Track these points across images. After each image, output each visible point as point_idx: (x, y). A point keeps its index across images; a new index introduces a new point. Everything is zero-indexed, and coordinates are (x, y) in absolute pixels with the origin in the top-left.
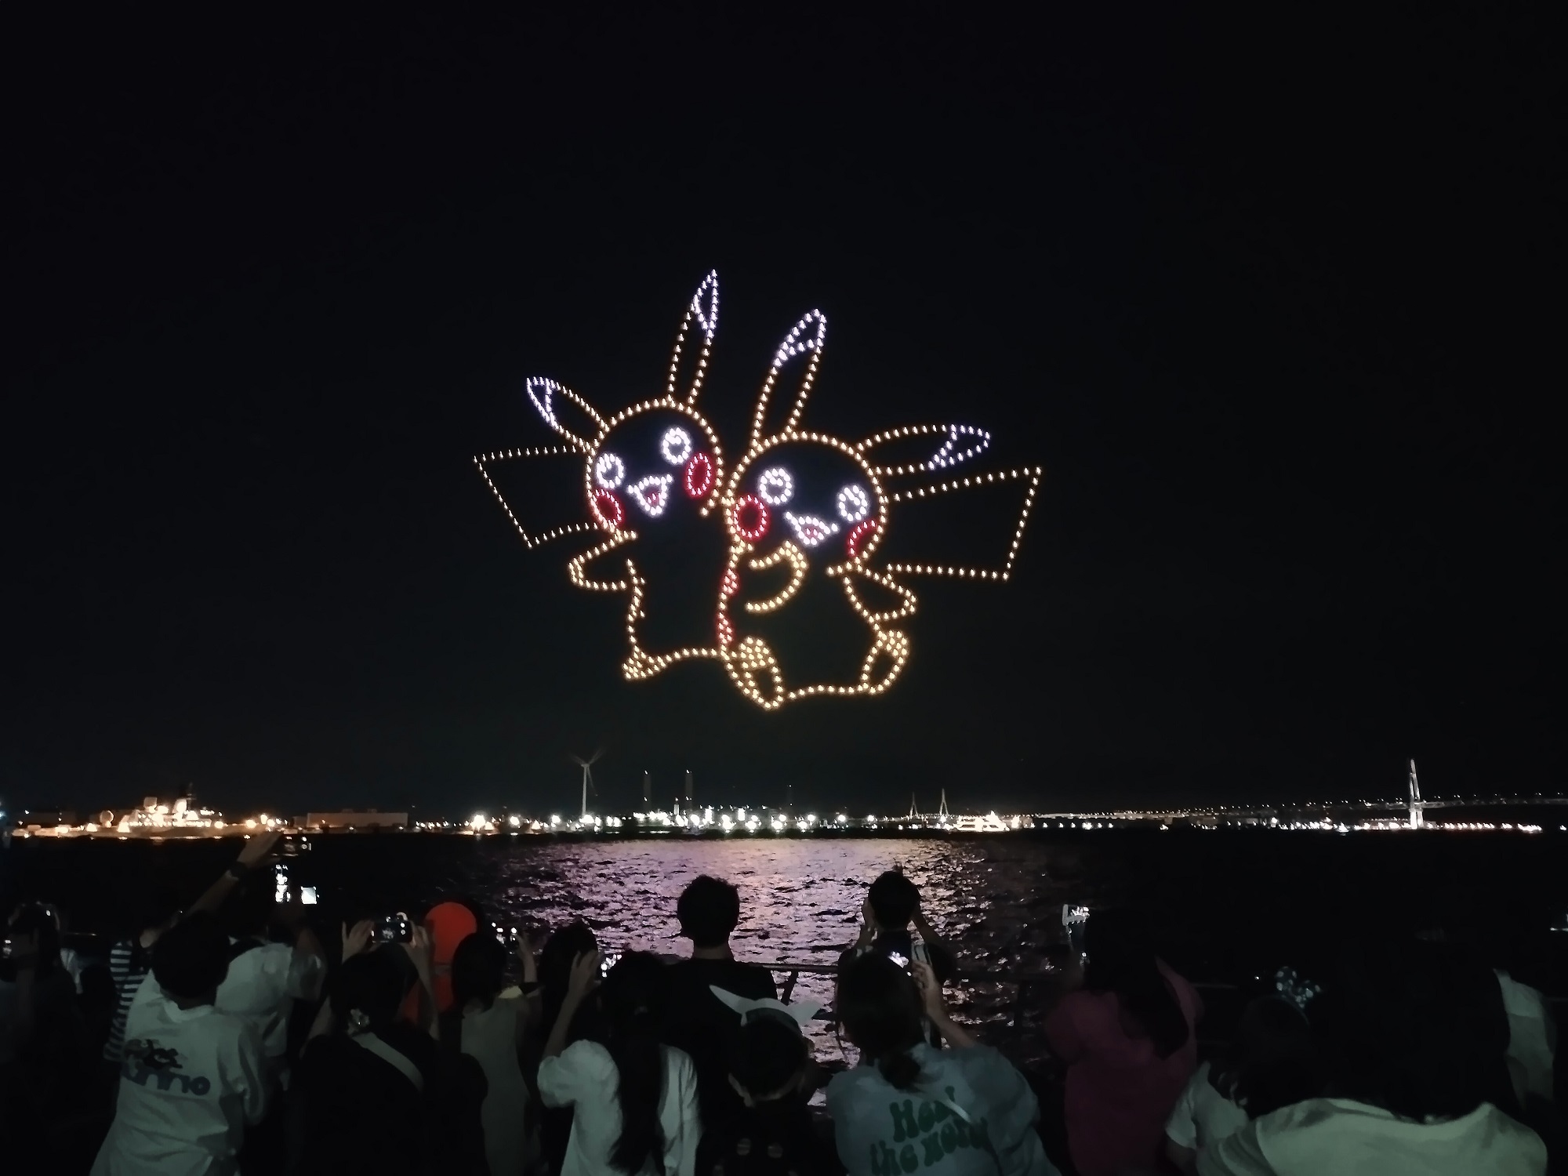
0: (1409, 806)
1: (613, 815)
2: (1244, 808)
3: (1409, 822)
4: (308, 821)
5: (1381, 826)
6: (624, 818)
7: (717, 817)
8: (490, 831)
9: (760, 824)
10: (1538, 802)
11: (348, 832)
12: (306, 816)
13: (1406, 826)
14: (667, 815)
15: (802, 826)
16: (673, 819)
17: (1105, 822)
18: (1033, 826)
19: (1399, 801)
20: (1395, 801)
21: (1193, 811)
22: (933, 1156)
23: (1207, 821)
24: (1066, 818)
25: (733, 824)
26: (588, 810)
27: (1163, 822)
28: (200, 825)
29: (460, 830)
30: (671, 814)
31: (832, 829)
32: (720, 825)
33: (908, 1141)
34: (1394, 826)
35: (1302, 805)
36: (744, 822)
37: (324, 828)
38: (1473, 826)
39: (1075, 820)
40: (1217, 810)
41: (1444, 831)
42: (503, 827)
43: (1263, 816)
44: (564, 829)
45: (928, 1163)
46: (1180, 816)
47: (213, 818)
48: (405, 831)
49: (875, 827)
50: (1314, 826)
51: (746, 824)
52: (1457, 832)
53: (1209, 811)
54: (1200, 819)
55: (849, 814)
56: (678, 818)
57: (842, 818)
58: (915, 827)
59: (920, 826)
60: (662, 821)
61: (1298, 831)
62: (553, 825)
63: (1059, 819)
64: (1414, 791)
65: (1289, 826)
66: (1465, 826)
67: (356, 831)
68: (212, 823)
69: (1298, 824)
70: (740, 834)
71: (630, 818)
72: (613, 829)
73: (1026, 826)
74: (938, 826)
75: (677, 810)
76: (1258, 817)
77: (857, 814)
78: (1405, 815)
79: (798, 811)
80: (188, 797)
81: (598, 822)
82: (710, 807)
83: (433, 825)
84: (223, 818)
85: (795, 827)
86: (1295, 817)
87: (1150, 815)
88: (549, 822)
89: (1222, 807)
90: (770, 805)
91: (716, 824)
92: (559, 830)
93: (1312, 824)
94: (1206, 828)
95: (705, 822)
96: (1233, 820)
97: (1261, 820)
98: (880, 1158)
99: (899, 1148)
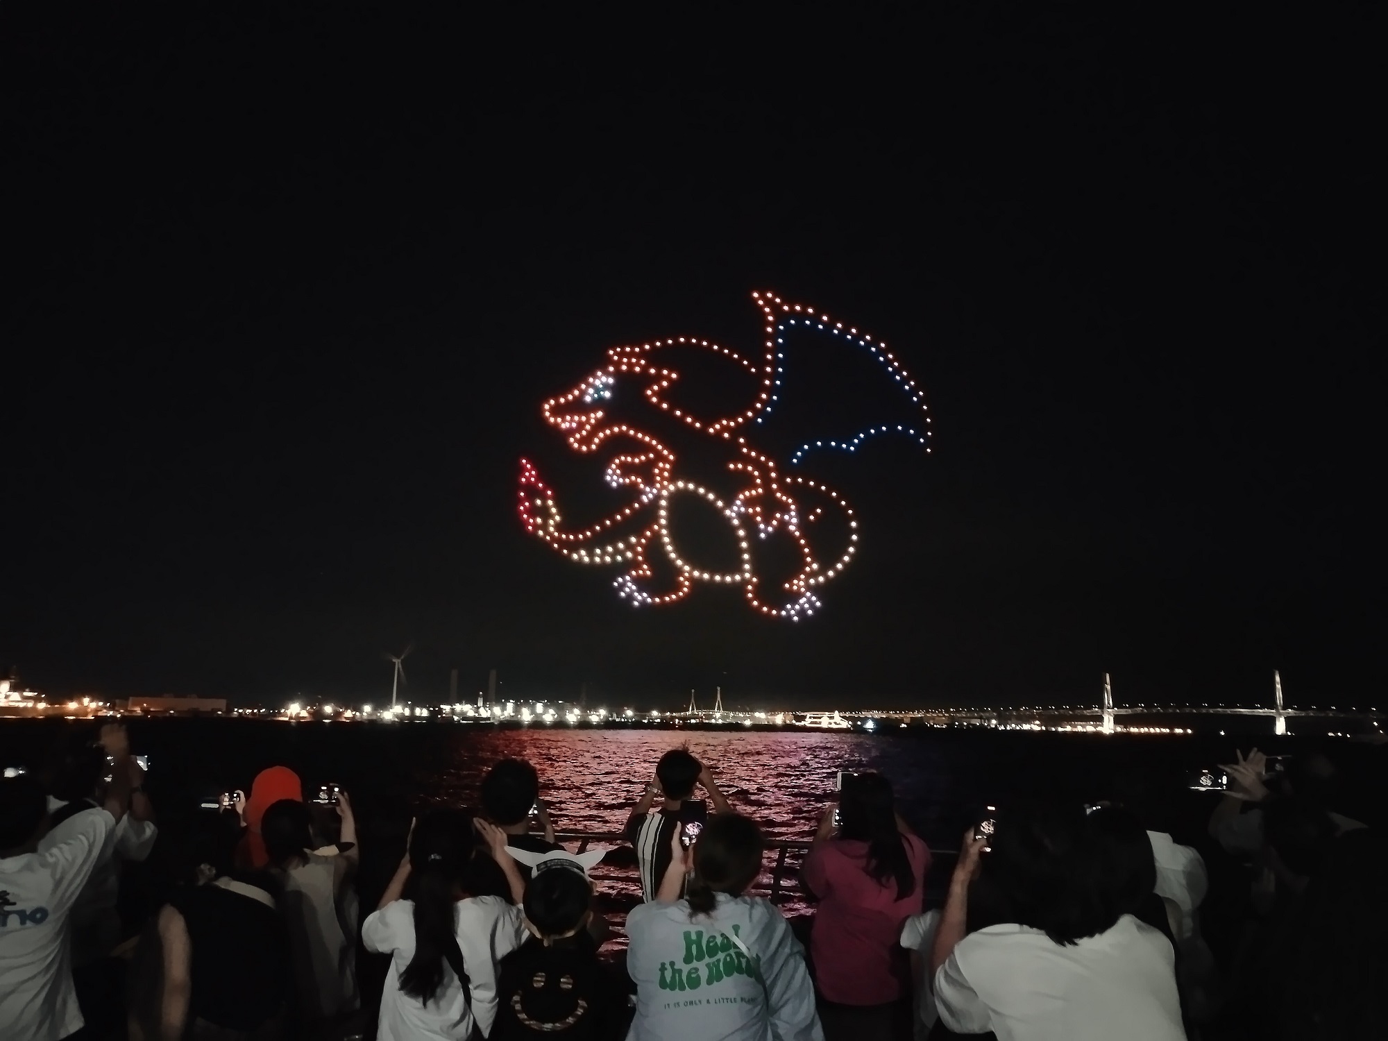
0: (1103, 712)
1: (422, 706)
2: (970, 710)
3: (1102, 726)
4: (130, 703)
5: (1080, 729)
7: (517, 709)
8: (304, 718)
9: (556, 716)
10: (1204, 711)
11: (168, 715)
12: (127, 699)
13: (1099, 729)
14: (471, 707)
15: (594, 718)
16: (477, 712)
18: (794, 722)
19: (1096, 707)
20: (1091, 708)
21: (928, 712)
22: (714, 978)
23: (938, 720)
25: (532, 716)
26: (399, 701)
27: (902, 721)
28: (22, 705)
29: (276, 716)
30: (475, 706)
31: (621, 722)
32: (519, 716)
33: (695, 964)
34: (1090, 729)
35: (1017, 709)
36: (542, 714)
37: (146, 711)
38: (1152, 730)
40: (947, 711)
41: (1129, 734)
42: (317, 715)
43: (984, 718)
44: (374, 717)
45: (709, 982)
46: (917, 716)
47: (37, 699)
48: (224, 716)
49: (659, 720)
50: (1026, 727)
51: (544, 716)
52: (1140, 734)
53: (941, 713)
54: (933, 718)
55: (636, 709)
56: (482, 711)
57: (630, 713)
58: (693, 721)
59: (698, 721)
60: (467, 712)
61: (1013, 731)
62: (365, 714)
64: (1108, 699)
65: (1005, 727)
66: (1146, 730)
67: (175, 715)
68: (35, 704)
69: (1013, 725)
70: (537, 725)
71: (437, 709)
72: (420, 718)
73: (788, 722)
74: (713, 721)
75: (480, 703)
76: (981, 718)
77: (642, 709)
78: (1099, 719)
79: (590, 706)
80: (11, 679)
81: (407, 712)
82: (511, 701)
83: (250, 711)
84: (47, 700)
85: (587, 720)
86: (1010, 720)
87: (892, 715)
88: (361, 711)
89: (952, 710)
90: (565, 701)
91: (516, 715)
92: (370, 718)
93: (1024, 725)
94: (938, 726)
95: (506, 713)
96: (960, 720)
97: (983, 721)
98: (668, 975)
99: (686, 968)
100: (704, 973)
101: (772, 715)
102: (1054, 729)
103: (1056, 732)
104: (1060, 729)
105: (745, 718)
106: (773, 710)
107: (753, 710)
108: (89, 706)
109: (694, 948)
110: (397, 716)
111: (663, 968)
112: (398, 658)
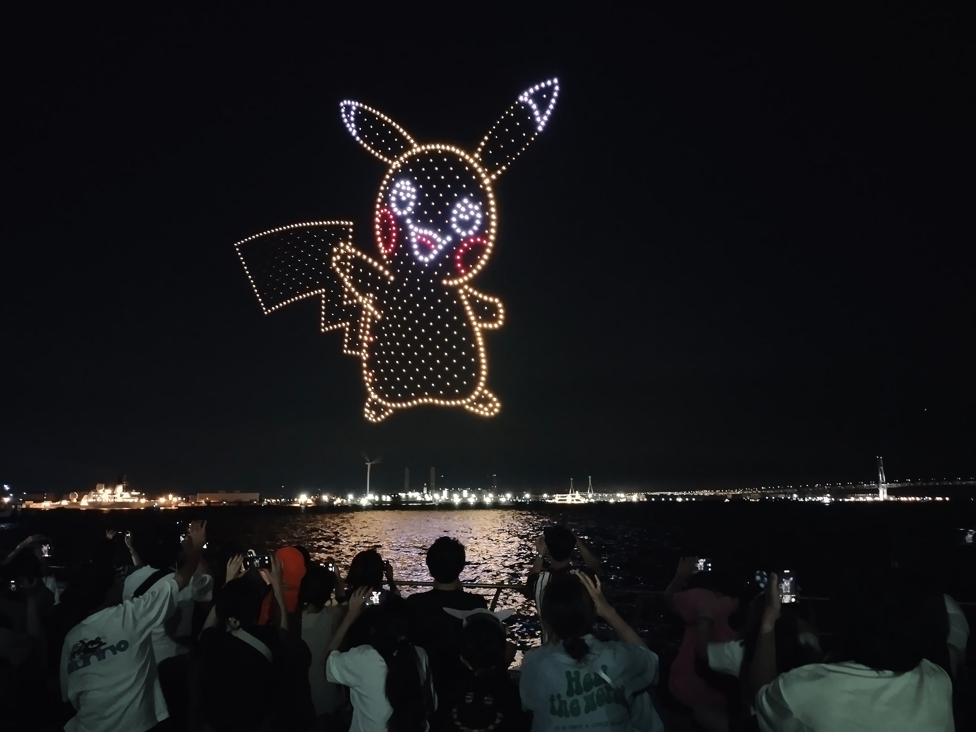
0: (878, 486)
1: (387, 494)
2: (776, 488)
3: (878, 496)
4: (198, 498)
5: (861, 499)
6: (393, 496)
7: (450, 495)
8: (310, 504)
9: (477, 499)
10: (958, 483)
11: (222, 504)
12: (196, 495)
13: (877, 499)
14: (419, 494)
15: (503, 500)
16: (423, 497)
17: (690, 497)
18: (645, 499)
19: (872, 483)
20: (870, 484)
21: (745, 490)
22: (590, 708)
23: (752, 496)
24: (666, 495)
25: (460, 499)
26: (371, 490)
28: (131, 501)
29: (291, 504)
30: (422, 493)
31: (521, 502)
32: (452, 499)
33: (575, 697)
34: (869, 499)
35: (812, 486)
36: (466, 498)
37: (208, 503)
38: (918, 499)
39: (672, 496)
40: (760, 489)
41: (900, 501)
42: (319, 502)
43: (788, 493)
44: (355, 502)
45: (587, 711)
46: (737, 493)
47: (140, 497)
48: (258, 504)
49: (548, 501)
50: (820, 499)
51: (468, 499)
52: (908, 502)
53: (755, 490)
54: (749, 495)
55: (532, 493)
56: (426, 496)
57: (527, 496)
60: (417, 498)
61: (810, 502)
62: (349, 500)
63: (662, 496)
64: (882, 477)
65: (804, 499)
66: (913, 498)
67: (227, 504)
68: (139, 500)
69: (810, 498)
70: (464, 506)
71: (396, 496)
72: (386, 502)
73: (641, 500)
75: (425, 491)
76: (785, 493)
77: (538, 492)
78: (876, 492)
79: (500, 491)
80: (123, 484)
81: (377, 498)
82: (446, 489)
83: (275, 500)
84: (145, 497)
85: (498, 501)
86: (808, 494)
87: (719, 493)
88: (347, 499)
89: (763, 488)
90: (483, 488)
91: (450, 499)
92: (353, 503)
93: (818, 498)
94: (753, 500)
95: (443, 498)
96: (770, 495)
97: (787, 495)
98: (557, 704)
99: (569, 700)
100: (582, 703)
101: (629, 495)
102: (841, 500)
103: (843, 502)
104: (846, 500)
105: (611, 498)
106: (629, 491)
107: (616, 492)
108: (171, 501)
109: (574, 684)
110: (370, 501)
111: (552, 699)
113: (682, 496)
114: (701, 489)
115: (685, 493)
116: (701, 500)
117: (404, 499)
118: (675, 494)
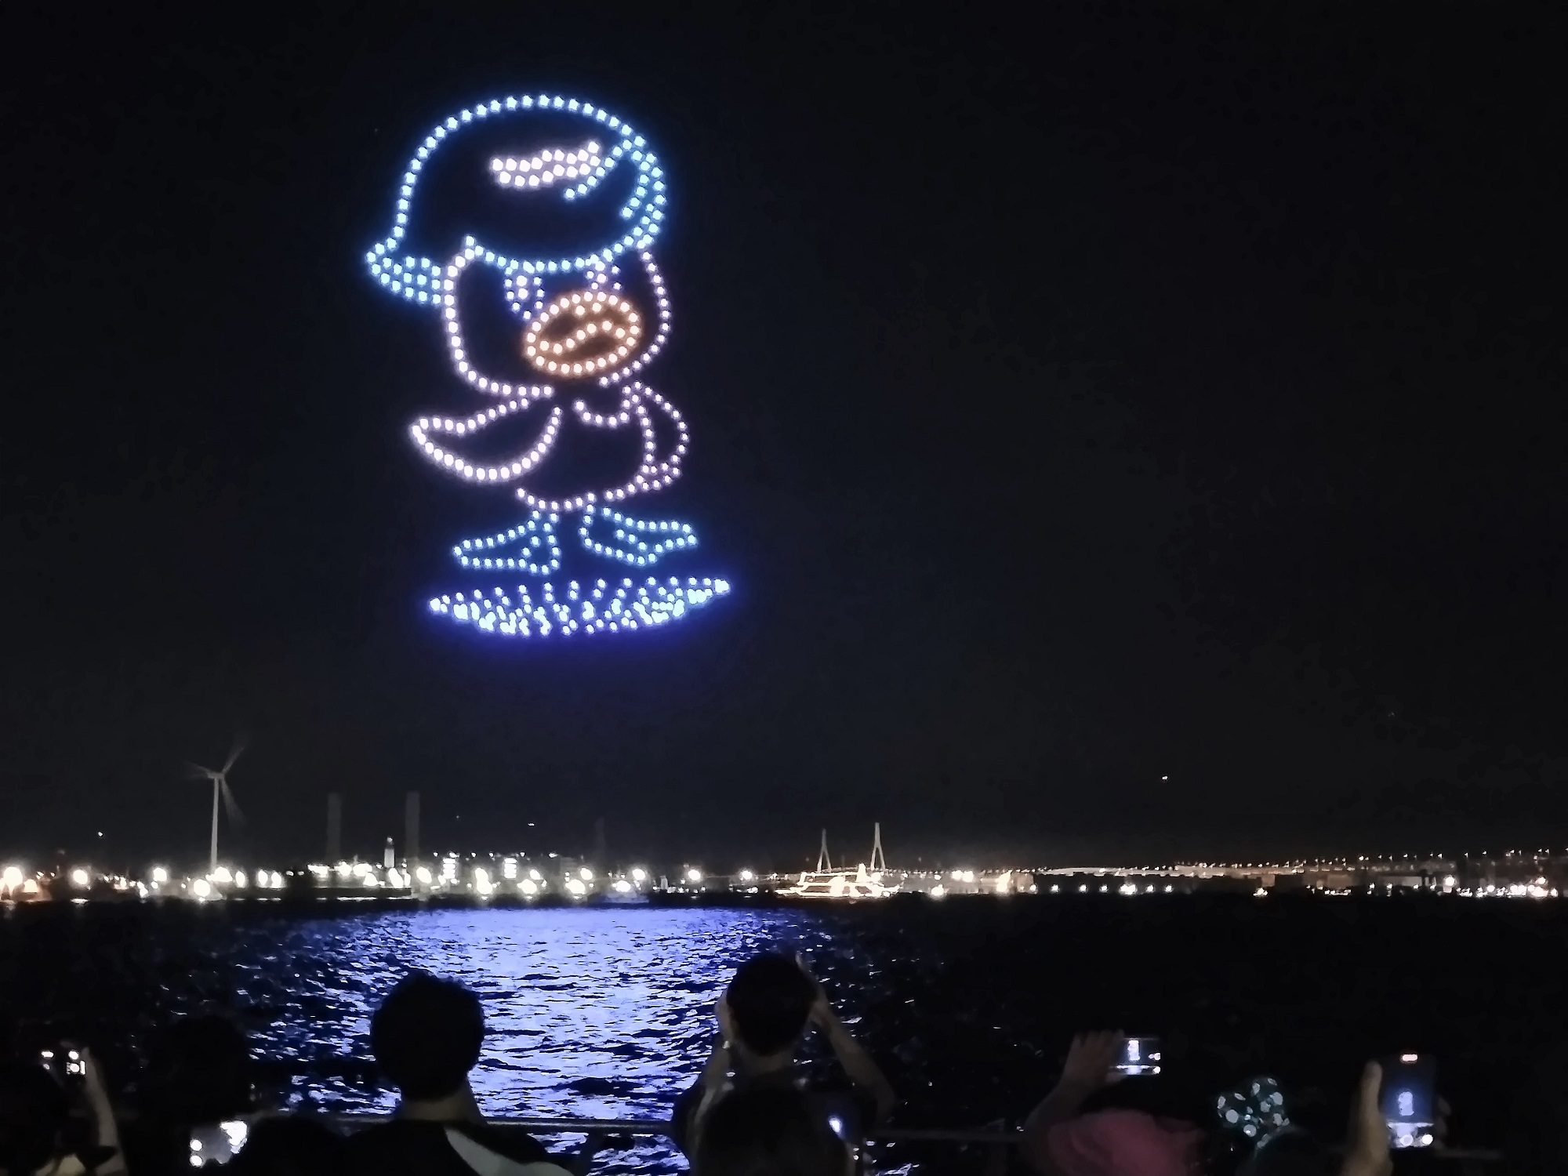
1: (269, 868)
2: (1398, 859)
6: (292, 874)
7: (464, 871)
8: (32, 895)
9: (544, 884)
14: (371, 868)
15: (622, 887)
16: (383, 874)
17: (1159, 882)
18: (1033, 888)
21: (1311, 863)
23: (1333, 879)
24: (1091, 875)
25: (495, 885)
26: (223, 857)
27: (1257, 883)
30: (379, 866)
31: (676, 894)
32: (469, 885)
35: (1497, 854)
36: (514, 882)
39: (1108, 879)
40: (1352, 861)
42: (61, 890)
43: (1430, 873)
44: (174, 893)
46: (1288, 872)
49: (755, 890)
50: (1517, 890)
51: (519, 885)
53: (1339, 865)
54: (1324, 877)
55: (707, 868)
56: (393, 874)
57: (694, 875)
60: (363, 879)
61: (1490, 900)
62: (154, 885)
63: (1079, 878)
65: (1474, 891)
69: (1491, 888)
70: (507, 901)
71: (301, 873)
72: (268, 891)
73: (1021, 889)
75: (389, 858)
76: (1422, 874)
77: (720, 867)
79: (612, 861)
81: (241, 880)
82: (452, 855)
85: (608, 890)
86: (1484, 877)
87: (1240, 872)
88: (147, 882)
89: (1361, 859)
90: (564, 852)
91: (463, 884)
92: (168, 894)
93: (1513, 887)
94: (1333, 893)
95: (442, 880)
96: (1378, 879)
97: (1427, 879)
101: (987, 875)
105: (935, 884)
106: (988, 865)
107: (949, 866)
110: (219, 888)
112: (219, 770)
113: (1136, 879)
114: (1191, 861)
115: (1144, 872)
116: (1188, 891)
117: (324, 883)
118: (1117, 874)
